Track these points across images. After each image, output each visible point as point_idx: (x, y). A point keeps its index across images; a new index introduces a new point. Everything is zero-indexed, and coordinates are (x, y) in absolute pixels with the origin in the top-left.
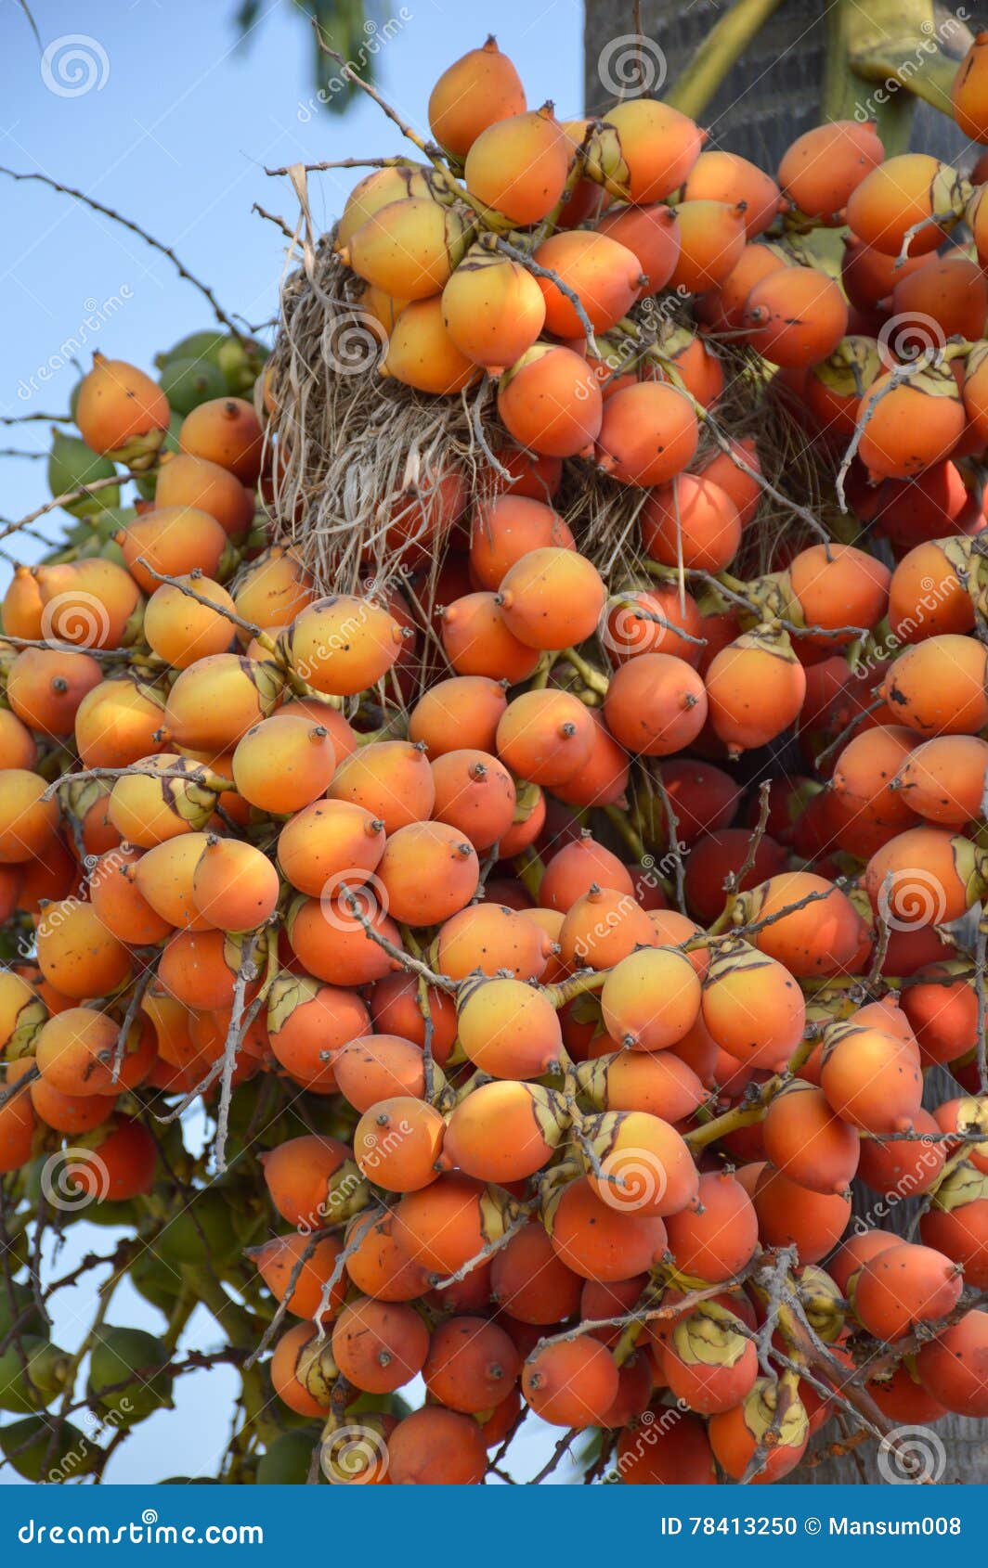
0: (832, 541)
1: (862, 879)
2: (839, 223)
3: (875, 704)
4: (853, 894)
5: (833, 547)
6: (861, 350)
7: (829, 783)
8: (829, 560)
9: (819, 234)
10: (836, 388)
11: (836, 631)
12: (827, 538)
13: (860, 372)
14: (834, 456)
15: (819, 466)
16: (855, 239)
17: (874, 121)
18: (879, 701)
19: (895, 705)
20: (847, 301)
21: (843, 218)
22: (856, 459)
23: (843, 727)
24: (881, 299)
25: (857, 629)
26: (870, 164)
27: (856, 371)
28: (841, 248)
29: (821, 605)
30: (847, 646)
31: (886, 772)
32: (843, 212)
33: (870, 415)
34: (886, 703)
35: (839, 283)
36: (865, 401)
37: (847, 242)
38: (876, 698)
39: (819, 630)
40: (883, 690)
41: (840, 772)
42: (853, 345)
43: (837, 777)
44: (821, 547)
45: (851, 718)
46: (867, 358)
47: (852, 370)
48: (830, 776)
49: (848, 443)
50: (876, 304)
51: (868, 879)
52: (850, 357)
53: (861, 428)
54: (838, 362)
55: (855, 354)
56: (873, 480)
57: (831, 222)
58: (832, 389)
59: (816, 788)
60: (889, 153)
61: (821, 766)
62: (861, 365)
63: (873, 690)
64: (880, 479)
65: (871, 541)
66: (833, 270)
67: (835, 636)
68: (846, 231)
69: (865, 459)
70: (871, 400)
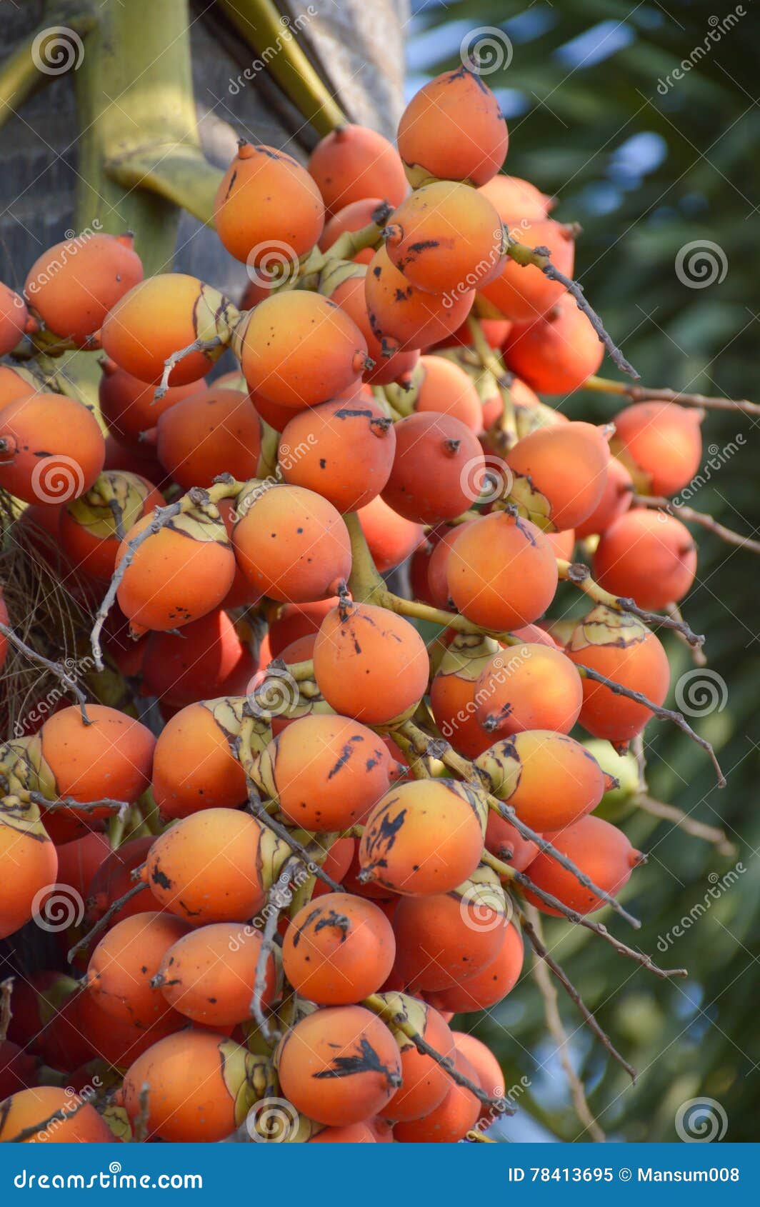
0: (91, 700)
1: (118, 1093)
2: (94, 346)
3: (136, 888)
4: (109, 1111)
5: (90, 708)
6: (121, 487)
7: (83, 980)
8: (86, 724)
9: (72, 357)
10: (95, 528)
11: (91, 804)
12: (83, 697)
13: (121, 511)
14: (91, 602)
15: (75, 615)
16: (113, 364)
17: (131, 236)
18: (141, 885)
19: (157, 889)
20: (105, 432)
21: (97, 341)
22: (115, 609)
23: (102, 913)
24: (144, 429)
25: (115, 802)
26: (127, 282)
27: (115, 510)
28: (99, 373)
29: (78, 775)
30: (107, 820)
31: (146, 965)
32: (97, 334)
33: (128, 560)
34: (148, 886)
35: (97, 411)
36: (125, 542)
37: (104, 366)
38: (136, 882)
39: (73, 803)
40: (145, 871)
41: (96, 968)
42: (112, 481)
43: (92, 973)
44: (76, 708)
45: (110, 903)
46: (128, 496)
47: (111, 509)
48: (84, 971)
49: (106, 590)
50: (139, 436)
51: (124, 1093)
52: (109, 494)
53: (119, 573)
54: (95, 499)
55: (115, 490)
56: (135, 633)
57: (83, 343)
58: (88, 529)
59: (72, 984)
60: (149, 271)
61: (75, 959)
62: (121, 504)
63: (133, 872)
64: (142, 632)
65: (135, 701)
66: (91, 397)
67: (90, 809)
68: (100, 354)
69: (124, 607)
70: (131, 543)
